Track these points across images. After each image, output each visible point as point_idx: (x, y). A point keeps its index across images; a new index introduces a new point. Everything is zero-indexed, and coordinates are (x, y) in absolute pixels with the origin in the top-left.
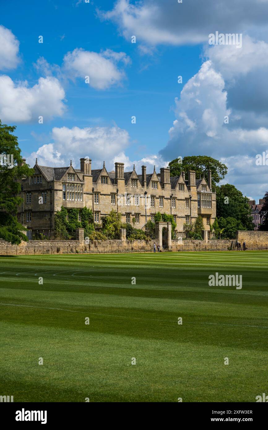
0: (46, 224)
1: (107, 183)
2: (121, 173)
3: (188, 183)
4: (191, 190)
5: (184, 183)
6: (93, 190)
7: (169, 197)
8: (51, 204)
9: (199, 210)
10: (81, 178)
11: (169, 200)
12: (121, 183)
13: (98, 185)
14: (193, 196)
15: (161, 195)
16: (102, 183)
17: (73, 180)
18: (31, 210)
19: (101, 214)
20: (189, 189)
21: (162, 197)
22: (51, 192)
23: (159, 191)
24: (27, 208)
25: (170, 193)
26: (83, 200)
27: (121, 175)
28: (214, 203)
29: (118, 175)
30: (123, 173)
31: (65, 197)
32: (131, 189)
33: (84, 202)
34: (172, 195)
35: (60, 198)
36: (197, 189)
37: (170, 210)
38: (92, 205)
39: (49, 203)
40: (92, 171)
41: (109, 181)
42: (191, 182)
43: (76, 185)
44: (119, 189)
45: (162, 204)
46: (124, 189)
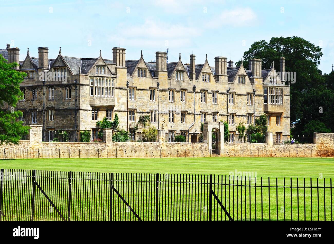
0: (71, 124)
1: (145, 76)
2: (163, 64)
3: (251, 75)
4: (256, 83)
5: (245, 74)
6: (127, 84)
7: (225, 92)
8: (76, 100)
9: (266, 107)
10: (113, 71)
11: (226, 96)
12: (163, 75)
13: (133, 78)
14: (258, 90)
15: (215, 89)
16: (139, 76)
17: (103, 73)
18: (54, 107)
19: (137, 113)
20: (252, 81)
21: (215, 92)
22: (76, 87)
23: (212, 85)
24: (49, 105)
25: (227, 87)
26: (114, 97)
27: (163, 67)
28: (287, 99)
29: (160, 66)
30: (166, 64)
31: (92, 93)
32: (175, 83)
33: (116, 99)
34: (229, 89)
35: (87, 94)
36: (263, 81)
37: (226, 107)
38: (126, 102)
39: (74, 100)
40: (126, 62)
41: (148, 74)
42: (255, 73)
43: (106, 78)
44: (160, 83)
45: (215, 100)
46: (167, 82)
